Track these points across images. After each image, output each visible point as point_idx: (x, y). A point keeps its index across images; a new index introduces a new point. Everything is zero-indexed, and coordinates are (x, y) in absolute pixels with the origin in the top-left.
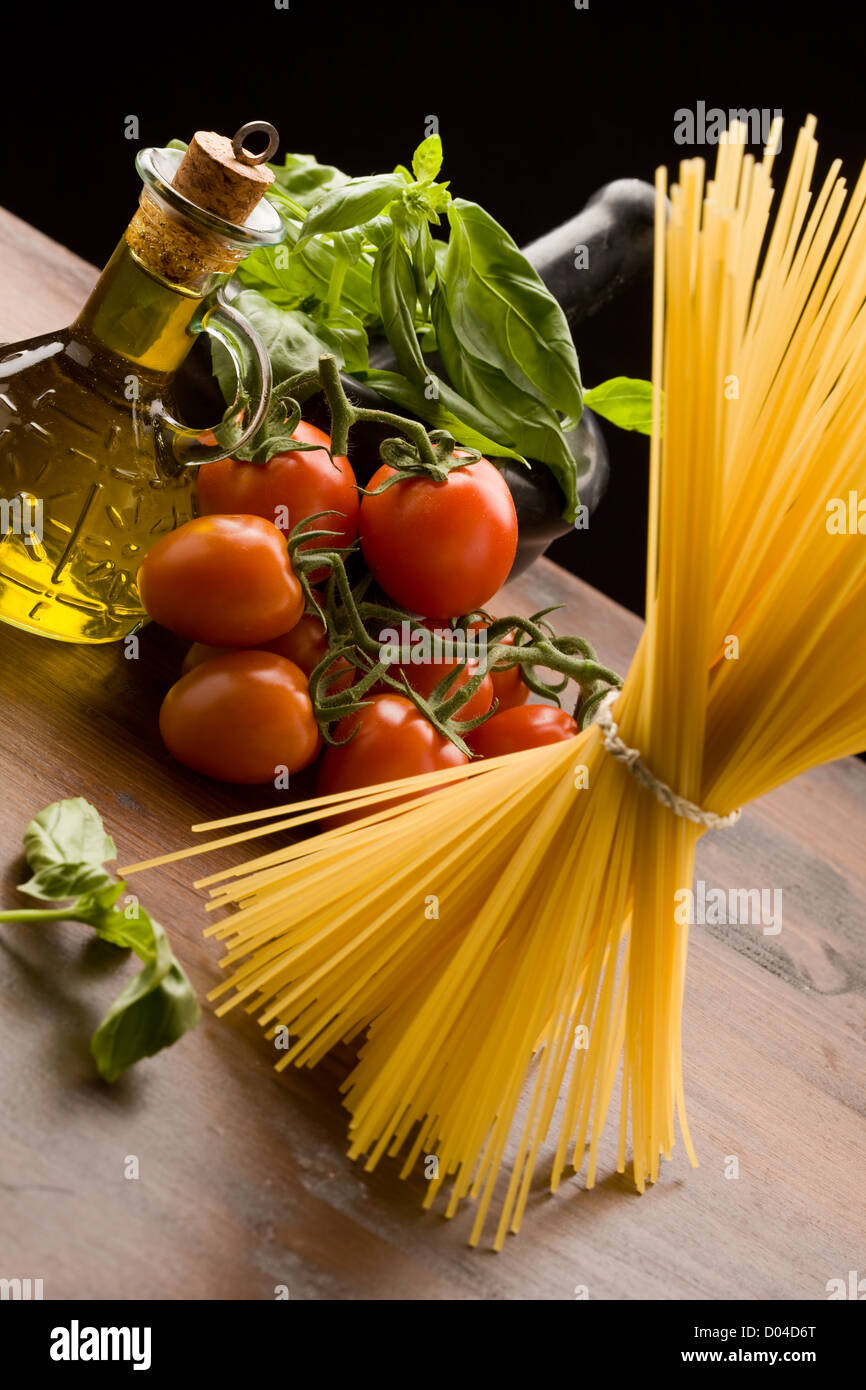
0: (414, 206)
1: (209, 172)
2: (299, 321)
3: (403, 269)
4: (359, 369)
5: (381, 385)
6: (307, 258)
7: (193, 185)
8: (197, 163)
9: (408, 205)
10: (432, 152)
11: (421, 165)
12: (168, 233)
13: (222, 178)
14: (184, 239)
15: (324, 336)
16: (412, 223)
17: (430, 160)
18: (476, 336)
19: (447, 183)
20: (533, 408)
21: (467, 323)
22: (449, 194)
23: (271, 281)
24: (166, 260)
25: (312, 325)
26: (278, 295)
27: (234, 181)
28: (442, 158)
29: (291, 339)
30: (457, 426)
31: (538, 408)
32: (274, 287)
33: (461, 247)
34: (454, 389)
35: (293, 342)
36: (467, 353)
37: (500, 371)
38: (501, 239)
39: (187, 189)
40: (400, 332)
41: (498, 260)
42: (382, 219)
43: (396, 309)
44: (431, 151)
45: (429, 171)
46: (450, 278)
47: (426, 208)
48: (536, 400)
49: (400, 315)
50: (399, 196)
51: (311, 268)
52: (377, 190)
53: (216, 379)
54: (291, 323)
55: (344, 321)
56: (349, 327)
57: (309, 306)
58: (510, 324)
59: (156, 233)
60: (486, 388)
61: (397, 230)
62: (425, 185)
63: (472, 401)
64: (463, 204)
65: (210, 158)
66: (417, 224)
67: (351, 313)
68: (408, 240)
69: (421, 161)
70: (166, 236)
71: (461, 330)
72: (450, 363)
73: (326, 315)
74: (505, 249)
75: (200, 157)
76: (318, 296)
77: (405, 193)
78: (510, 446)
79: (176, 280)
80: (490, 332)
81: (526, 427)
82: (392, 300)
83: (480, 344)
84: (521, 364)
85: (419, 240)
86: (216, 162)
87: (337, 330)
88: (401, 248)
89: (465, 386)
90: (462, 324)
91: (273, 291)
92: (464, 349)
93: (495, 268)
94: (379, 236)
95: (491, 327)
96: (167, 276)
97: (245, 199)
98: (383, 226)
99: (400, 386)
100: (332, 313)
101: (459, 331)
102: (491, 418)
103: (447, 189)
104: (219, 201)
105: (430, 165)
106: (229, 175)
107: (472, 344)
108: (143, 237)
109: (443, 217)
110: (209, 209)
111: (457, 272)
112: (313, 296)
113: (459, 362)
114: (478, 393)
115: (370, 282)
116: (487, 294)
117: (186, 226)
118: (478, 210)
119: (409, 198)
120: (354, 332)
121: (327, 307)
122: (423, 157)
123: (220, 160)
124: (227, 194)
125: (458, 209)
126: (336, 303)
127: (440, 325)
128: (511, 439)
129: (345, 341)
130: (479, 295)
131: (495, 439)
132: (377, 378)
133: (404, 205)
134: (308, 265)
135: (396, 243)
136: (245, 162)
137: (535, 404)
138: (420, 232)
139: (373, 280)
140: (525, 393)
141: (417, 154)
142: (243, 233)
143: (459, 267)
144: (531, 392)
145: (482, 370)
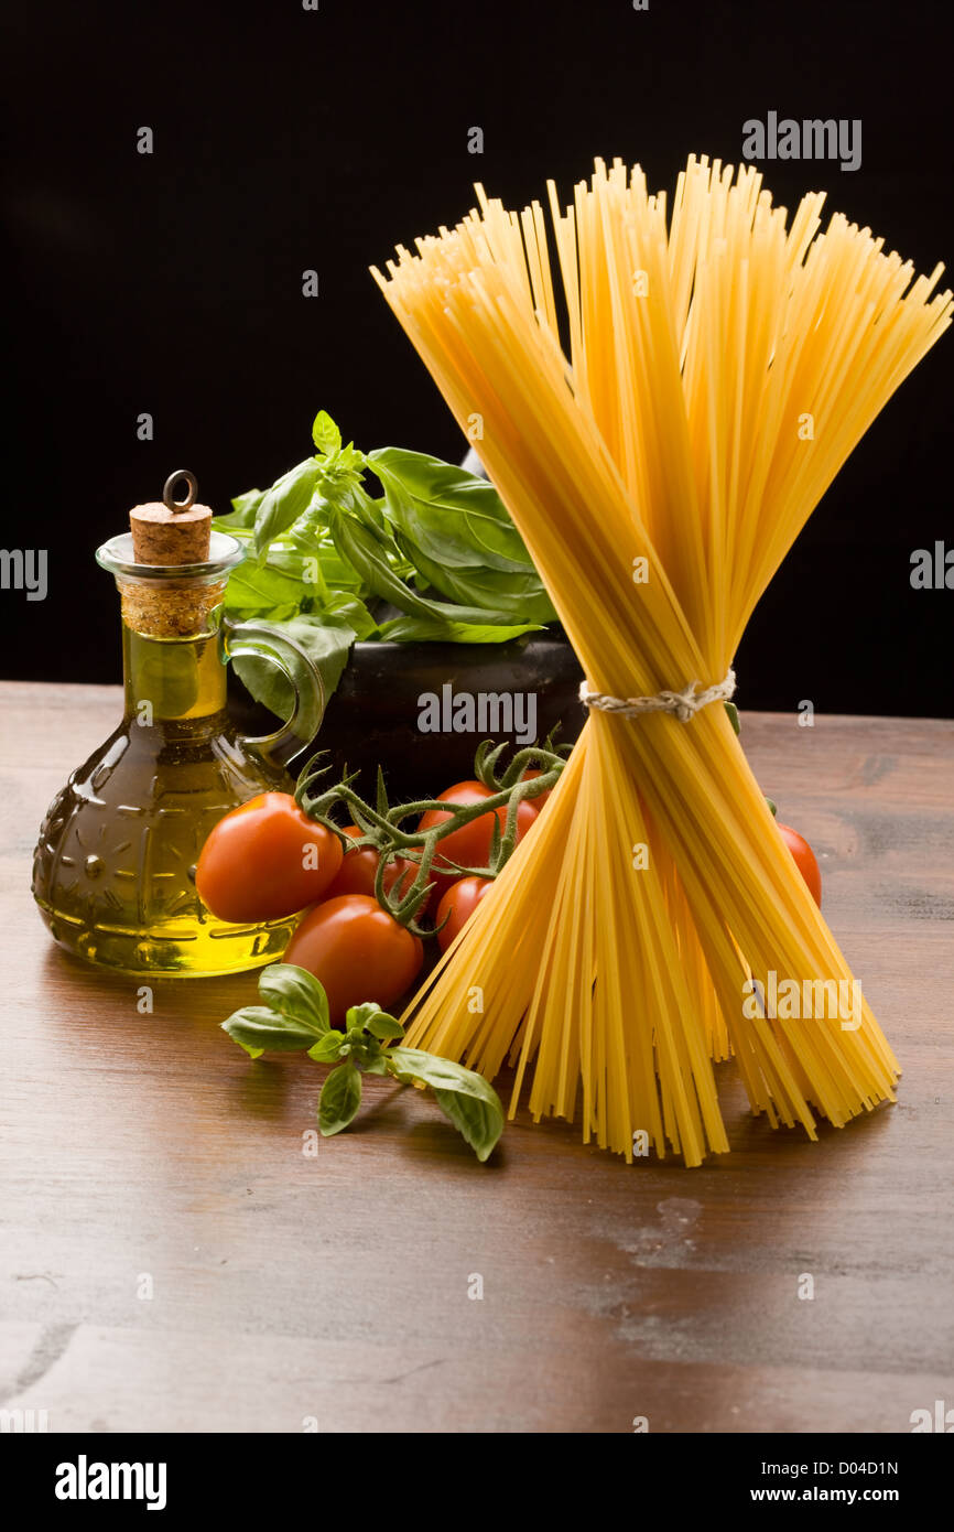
0: (337, 478)
1: (166, 536)
2: (303, 622)
3: (357, 531)
4: (371, 632)
5: (394, 634)
6: (282, 570)
7: (159, 553)
8: (152, 536)
9: (330, 478)
10: (327, 427)
11: (324, 443)
12: (163, 602)
13: (179, 533)
14: (178, 598)
15: (329, 622)
16: (342, 491)
17: (329, 434)
18: (449, 551)
19: (352, 444)
20: (527, 582)
21: (436, 545)
22: (359, 452)
23: (269, 605)
24: (175, 622)
25: (316, 620)
26: (279, 613)
27: (188, 529)
28: (337, 428)
29: (301, 639)
30: (470, 630)
31: (531, 580)
32: (274, 608)
33: (395, 489)
34: (454, 603)
35: (305, 641)
36: (449, 568)
37: (483, 567)
38: (426, 463)
39: (156, 560)
40: (383, 582)
41: (434, 482)
42: (317, 501)
43: (370, 566)
44: (325, 428)
45: (333, 443)
46: (399, 518)
47: (346, 473)
48: (526, 574)
49: (376, 569)
50: (320, 476)
51: (290, 575)
52: (298, 481)
53: (260, 704)
54: (297, 628)
55: (340, 601)
56: (345, 604)
57: (307, 607)
58: (473, 526)
59: (152, 608)
60: (482, 587)
61: (334, 503)
62: (336, 456)
63: (474, 604)
64: (376, 455)
65: (160, 525)
66: (347, 491)
67: (341, 592)
68: (346, 505)
69: (322, 439)
70: (163, 605)
71: (434, 553)
72: (440, 584)
73: (323, 605)
74: (433, 469)
75: (151, 529)
76: (309, 596)
77: (323, 472)
78: (526, 622)
79: (190, 633)
80: (461, 542)
81: (529, 600)
82: (361, 559)
83: (456, 555)
84: (499, 553)
85: (355, 500)
86: (167, 525)
87: (337, 611)
88: (346, 516)
89: (462, 596)
90: (433, 548)
91: (274, 612)
92: (446, 567)
93: (435, 490)
94: (324, 517)
95: (459, 537)
96: (182, 634)
97: (203, 538)
98: (323, 507)
99: (409, 626)
100: (326, 601)
101: (432, 555)
102: (497, 609)
103: (355, 448)
104: (187, 552)
105: (331, 439)
106: (181, 527)
107: (450, 559)
108: (144, 618)
109: (367, 472)
110: (182, 563)
111: (402, 510)
112: (305, 598)
113: (447, 581)
114: (475, 595)
115: (339, 559)
116: (441, 513)
117: (172, 587)
118: (392, 451)
119: (329, 473)
120: (351, 605)
121: (320, 599)
122: (321, 435)
123: (165, 521)
124: (189, 543)
125: (375, 459)
126: (326, 591)
127: (414, 559)
128: (523, 617)
129: (348, 617)
130: (433, 517)
131: (510, 623)
132: (388, 630)
133: (327, 481)
134: (286, 574)
135: (340, 516)
136: (183, 511)
137: (526, 578)
138: (353, 494)
139: (341, 556)
140: (514, 573)
141: (315, 435)
142: (213, 566)
143: (401, 505)
144: (517, 570)
145: (470, 574)
